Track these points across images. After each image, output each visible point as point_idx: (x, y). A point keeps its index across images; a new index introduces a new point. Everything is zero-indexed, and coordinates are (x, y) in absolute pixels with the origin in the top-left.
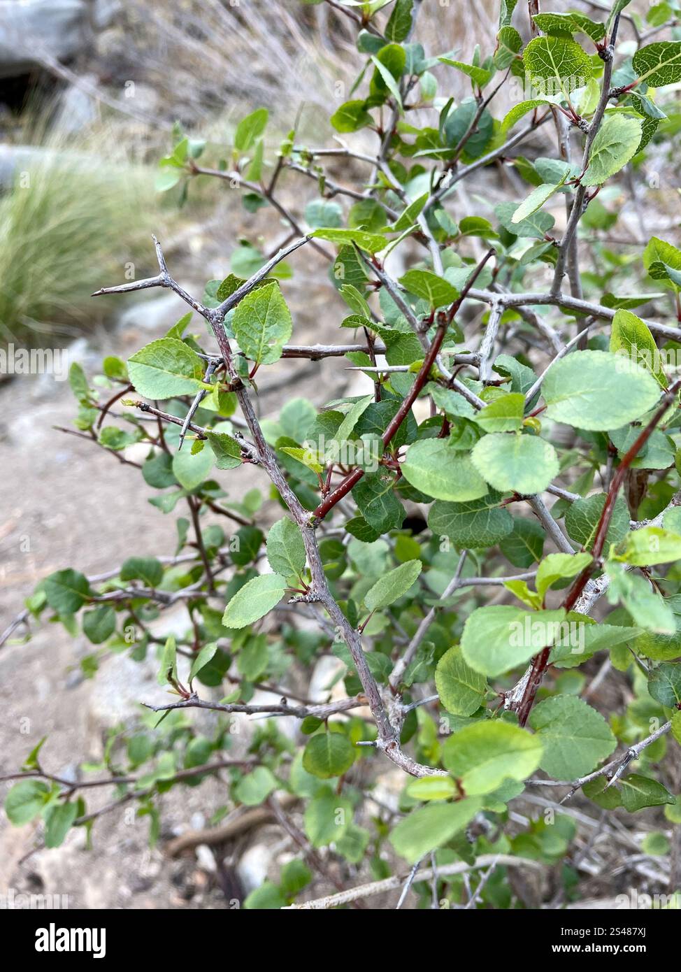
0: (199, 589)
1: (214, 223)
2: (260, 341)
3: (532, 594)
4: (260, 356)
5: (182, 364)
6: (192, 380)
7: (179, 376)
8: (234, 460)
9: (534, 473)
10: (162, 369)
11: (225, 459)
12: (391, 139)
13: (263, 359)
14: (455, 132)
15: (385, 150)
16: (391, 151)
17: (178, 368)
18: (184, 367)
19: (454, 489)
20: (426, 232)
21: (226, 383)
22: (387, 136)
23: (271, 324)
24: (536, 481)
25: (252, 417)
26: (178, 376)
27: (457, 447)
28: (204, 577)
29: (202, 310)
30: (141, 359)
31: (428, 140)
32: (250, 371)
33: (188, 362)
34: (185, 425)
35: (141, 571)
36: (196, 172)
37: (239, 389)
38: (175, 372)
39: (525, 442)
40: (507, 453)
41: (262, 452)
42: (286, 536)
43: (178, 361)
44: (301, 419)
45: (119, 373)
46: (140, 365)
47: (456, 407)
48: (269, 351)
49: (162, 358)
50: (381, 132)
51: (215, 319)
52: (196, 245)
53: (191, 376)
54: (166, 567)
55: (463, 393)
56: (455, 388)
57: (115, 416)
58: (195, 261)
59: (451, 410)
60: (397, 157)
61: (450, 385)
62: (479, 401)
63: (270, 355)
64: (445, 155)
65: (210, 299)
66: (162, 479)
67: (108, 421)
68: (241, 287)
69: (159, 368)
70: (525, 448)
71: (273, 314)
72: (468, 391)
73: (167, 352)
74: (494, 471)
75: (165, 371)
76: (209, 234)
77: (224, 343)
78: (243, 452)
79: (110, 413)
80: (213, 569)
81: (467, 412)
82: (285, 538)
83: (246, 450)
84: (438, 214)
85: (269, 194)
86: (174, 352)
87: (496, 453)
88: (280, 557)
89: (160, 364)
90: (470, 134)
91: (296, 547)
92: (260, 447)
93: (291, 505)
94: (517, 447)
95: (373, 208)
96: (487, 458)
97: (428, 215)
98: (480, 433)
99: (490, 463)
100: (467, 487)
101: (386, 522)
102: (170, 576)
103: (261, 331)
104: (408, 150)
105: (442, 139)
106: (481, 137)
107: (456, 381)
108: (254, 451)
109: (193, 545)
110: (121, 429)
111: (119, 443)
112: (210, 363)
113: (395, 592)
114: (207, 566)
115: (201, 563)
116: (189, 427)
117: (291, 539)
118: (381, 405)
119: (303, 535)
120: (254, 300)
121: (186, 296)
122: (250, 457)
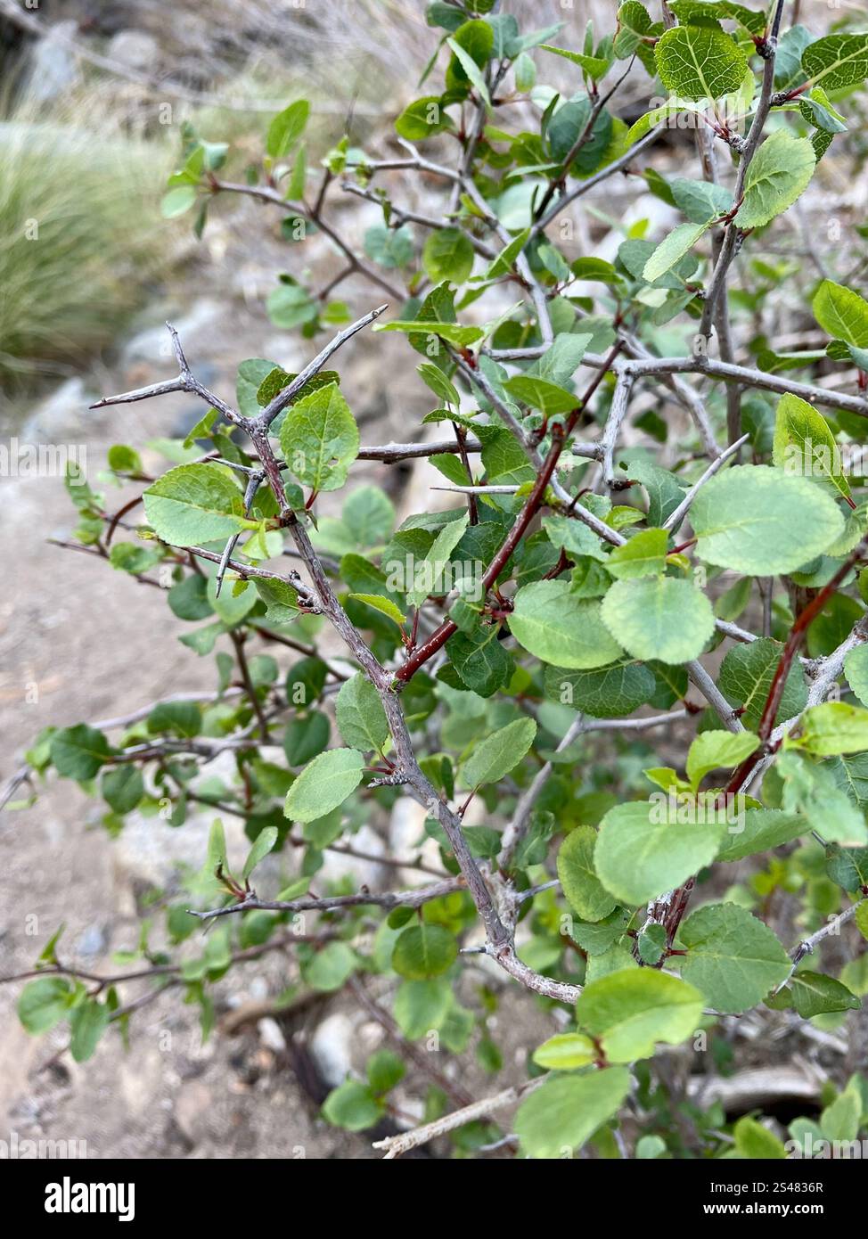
0: (249, 737)
1: (239, 218)
2: (318, 460)
3: (683, 784)
4: (319, 480)
5: (216, 496)
6: (230, 517)
7: (213, 511)
8: (289, 610)
9: (683, 635)
10: (190, 502)
11: (277, 609)
12: (477, 147)
13: (322, 484)
14: (562, 138)
15: (470, 162)
16: (477, 162)
17: (211, 501)
18: (218, 500)
19: (578, 650)
20: (528, 276)
21: (275, 517)
22: (472, 143)
23: (331, 438)
24: (687, 645)
25: (311, 557)
26: (211, 511)
27: (579, 594)
28: (255, 721)
29: (239, 420)
30: (161, 491)
31: (527, 151)
32: (306, 500)
33: (224, 493)
34: (223, 562)
35: (174, 719)
36: (217, 189)
37: (293, 524)
38: (207, 506)
39: (671, 589)
40: (647, 604)
41: (326, 600)
42: (360, 699)
43: (211, 492)
44: (370, 515)
45: (130, 466)
46: (160, 498)
47: (578, 541)
48: (329, 473)
49: (188, 488)
50: (462, 138)
51: (256, 432)
52: (218, 249)
53: (229, 512)
54: (205, 705)
55: (586, 522)
56: (577, 516)
57: (128, 528)
58: (217, 271)
59: (572, 547)
60: (486, 171)
61: (570, 511)
62: (608, 530)
63: (331, 478)
64: (549, 172)
65: (247, 384)
66: (194, 609)
67: (120, 535)
68: (289, 387)
69: (186, 501)
70: (670, 599)
71: (333, 425)
72: (592, 518)
73: (195, 480)
74: (631, 633)
75: (194, 506)
76: (236, 232)
77: (270, 463)
78: (300, 598)
79: (122, 525)
80: (266, 712)
81: (593, 548)
82: (360, 702)
83: (305, 596)
84: (543, 252)
85: (315, 215)
86: (205, 480)
87: (633, 606)
88: (355, 726)
89: (187, 496)
90: (583, 143)
91: (374, 714)
92: (323, 593)
93: (366, 666)
94: (660, 598)
95: (456, 239)
96: (620, 614)
97: (530, 252)
98: (610, 580)
99: (626, 621)
100: (595, 646)
101: (490, 682)
102: (210, 717)
103: (319, 448)
104: (501, 161)
105: (545, 149)
106: (597, 145)
107: (579, 507)
108: (315, 597)
109: (238, 685)
110: (137, 545)
111: (136, 563)
112: (251, 477)
113: (504, 762)
114: (258, 709)
115: (249, 705)
116: (229, 565)
117: (368, 703)
118: (477, 530)
119: (384, 702)
120: (307, 408)
121: (217, 403)
122: (310, 605)
